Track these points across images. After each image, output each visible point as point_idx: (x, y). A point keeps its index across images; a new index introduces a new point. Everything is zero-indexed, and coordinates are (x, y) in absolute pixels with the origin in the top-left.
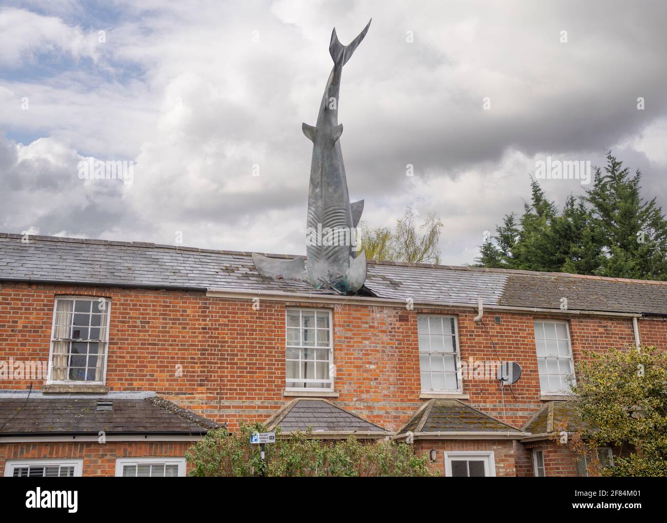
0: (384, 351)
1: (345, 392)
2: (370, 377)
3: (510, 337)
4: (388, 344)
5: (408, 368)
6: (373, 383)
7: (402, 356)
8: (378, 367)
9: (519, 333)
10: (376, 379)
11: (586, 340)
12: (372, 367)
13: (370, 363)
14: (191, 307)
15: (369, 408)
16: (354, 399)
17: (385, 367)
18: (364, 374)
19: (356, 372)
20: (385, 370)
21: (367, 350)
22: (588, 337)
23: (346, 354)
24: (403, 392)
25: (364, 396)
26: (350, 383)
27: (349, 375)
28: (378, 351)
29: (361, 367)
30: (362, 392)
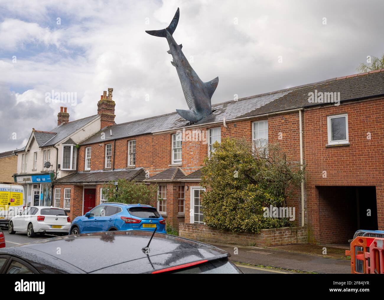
0: (195, 146)
1: (184, 164)
2: (191, 157)
3: (240, 133)
4: (197, 143)
5: (203, 152)
6: (192, 160)
7: (201, 147)
8: (193, 153)
9: (243, 130)
10: (193, 158)
11: (274, 128)
12: (192, 153)
13: (191, 152)
14: (149, 139)
15: (191, 169)
16: (187, 166)
17: (196, 153)
18: (190, 156)
19: (187, 156)
20: (196, 154)
21: (191, 147)
22: (275, 126)
23: (185, 149)
24: (200, 162)
25: (189, 165)
26: (186, 160)
27: (185, 157)
28: (194, 147)
29: (189, 153)
30: (189, 163)
